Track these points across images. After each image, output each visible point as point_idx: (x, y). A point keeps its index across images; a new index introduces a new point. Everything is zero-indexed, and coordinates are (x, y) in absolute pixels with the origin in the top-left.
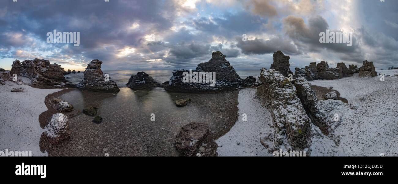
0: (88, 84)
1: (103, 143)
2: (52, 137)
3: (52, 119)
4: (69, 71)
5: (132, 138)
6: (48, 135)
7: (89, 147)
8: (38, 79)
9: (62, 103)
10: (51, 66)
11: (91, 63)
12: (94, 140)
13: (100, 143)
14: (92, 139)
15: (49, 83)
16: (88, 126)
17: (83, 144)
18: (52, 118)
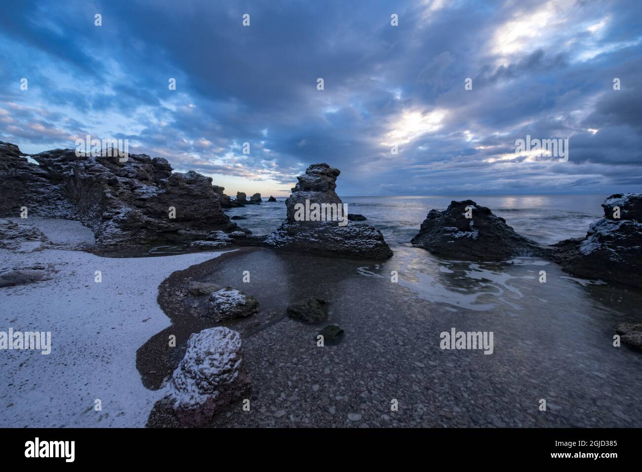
0: (299, 236)
1: (346, 398)
2: (193, 406)
3: (190, 349)
4: (241, 196)
5: (435, 398)
6: (177, 404)
7: (309, 409)
8: (124, 225)
9: (220, 295)
10: (177, 178)
11: (307, 173)
12: (321, 391)
13: (338, 398)
14: (316, 387)
15: (170, 237)
16: (302, 353)
17: (289, 403)
18: (187, 346)
